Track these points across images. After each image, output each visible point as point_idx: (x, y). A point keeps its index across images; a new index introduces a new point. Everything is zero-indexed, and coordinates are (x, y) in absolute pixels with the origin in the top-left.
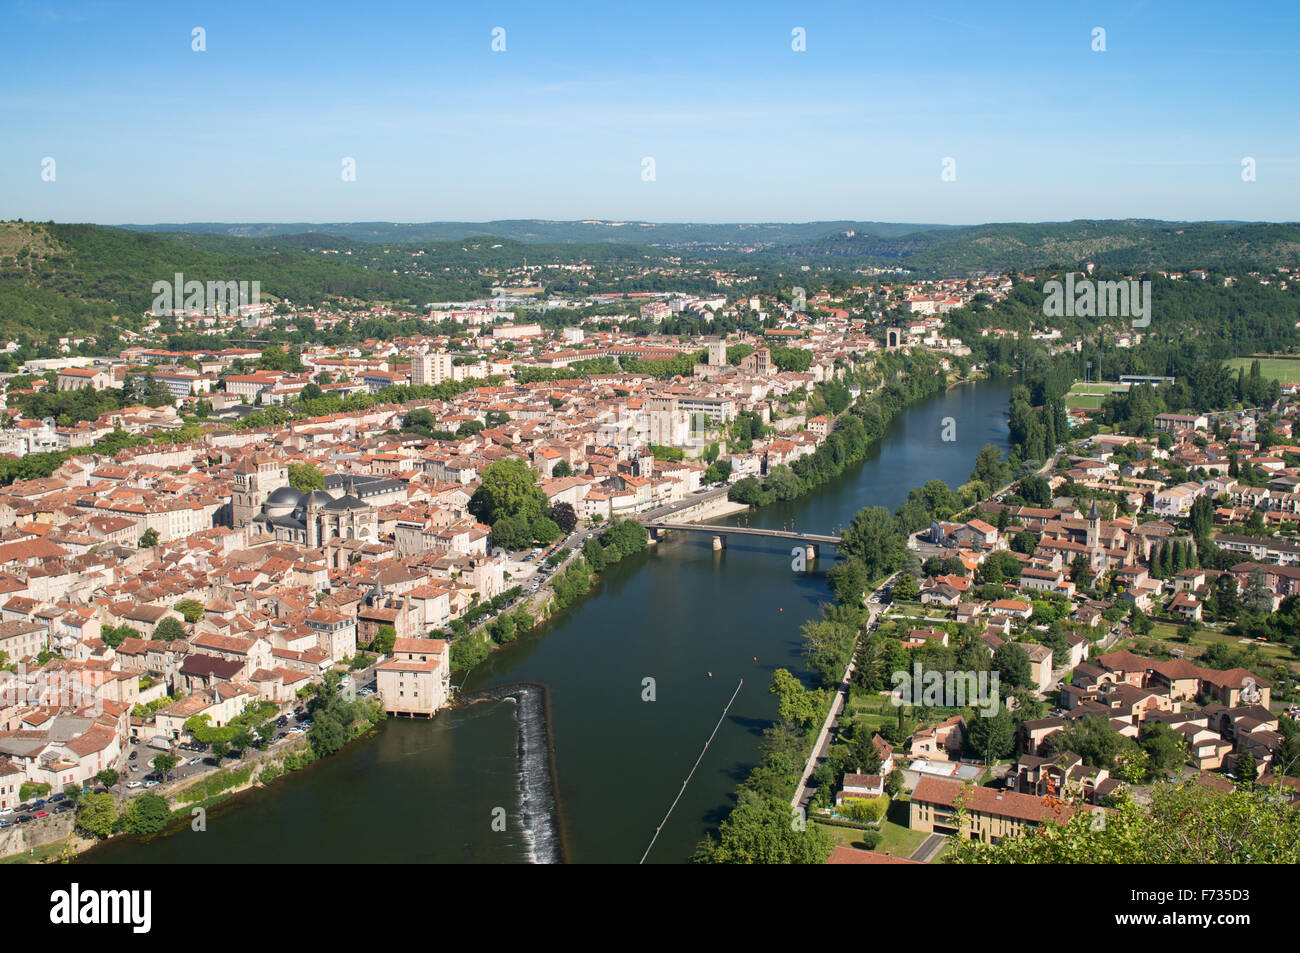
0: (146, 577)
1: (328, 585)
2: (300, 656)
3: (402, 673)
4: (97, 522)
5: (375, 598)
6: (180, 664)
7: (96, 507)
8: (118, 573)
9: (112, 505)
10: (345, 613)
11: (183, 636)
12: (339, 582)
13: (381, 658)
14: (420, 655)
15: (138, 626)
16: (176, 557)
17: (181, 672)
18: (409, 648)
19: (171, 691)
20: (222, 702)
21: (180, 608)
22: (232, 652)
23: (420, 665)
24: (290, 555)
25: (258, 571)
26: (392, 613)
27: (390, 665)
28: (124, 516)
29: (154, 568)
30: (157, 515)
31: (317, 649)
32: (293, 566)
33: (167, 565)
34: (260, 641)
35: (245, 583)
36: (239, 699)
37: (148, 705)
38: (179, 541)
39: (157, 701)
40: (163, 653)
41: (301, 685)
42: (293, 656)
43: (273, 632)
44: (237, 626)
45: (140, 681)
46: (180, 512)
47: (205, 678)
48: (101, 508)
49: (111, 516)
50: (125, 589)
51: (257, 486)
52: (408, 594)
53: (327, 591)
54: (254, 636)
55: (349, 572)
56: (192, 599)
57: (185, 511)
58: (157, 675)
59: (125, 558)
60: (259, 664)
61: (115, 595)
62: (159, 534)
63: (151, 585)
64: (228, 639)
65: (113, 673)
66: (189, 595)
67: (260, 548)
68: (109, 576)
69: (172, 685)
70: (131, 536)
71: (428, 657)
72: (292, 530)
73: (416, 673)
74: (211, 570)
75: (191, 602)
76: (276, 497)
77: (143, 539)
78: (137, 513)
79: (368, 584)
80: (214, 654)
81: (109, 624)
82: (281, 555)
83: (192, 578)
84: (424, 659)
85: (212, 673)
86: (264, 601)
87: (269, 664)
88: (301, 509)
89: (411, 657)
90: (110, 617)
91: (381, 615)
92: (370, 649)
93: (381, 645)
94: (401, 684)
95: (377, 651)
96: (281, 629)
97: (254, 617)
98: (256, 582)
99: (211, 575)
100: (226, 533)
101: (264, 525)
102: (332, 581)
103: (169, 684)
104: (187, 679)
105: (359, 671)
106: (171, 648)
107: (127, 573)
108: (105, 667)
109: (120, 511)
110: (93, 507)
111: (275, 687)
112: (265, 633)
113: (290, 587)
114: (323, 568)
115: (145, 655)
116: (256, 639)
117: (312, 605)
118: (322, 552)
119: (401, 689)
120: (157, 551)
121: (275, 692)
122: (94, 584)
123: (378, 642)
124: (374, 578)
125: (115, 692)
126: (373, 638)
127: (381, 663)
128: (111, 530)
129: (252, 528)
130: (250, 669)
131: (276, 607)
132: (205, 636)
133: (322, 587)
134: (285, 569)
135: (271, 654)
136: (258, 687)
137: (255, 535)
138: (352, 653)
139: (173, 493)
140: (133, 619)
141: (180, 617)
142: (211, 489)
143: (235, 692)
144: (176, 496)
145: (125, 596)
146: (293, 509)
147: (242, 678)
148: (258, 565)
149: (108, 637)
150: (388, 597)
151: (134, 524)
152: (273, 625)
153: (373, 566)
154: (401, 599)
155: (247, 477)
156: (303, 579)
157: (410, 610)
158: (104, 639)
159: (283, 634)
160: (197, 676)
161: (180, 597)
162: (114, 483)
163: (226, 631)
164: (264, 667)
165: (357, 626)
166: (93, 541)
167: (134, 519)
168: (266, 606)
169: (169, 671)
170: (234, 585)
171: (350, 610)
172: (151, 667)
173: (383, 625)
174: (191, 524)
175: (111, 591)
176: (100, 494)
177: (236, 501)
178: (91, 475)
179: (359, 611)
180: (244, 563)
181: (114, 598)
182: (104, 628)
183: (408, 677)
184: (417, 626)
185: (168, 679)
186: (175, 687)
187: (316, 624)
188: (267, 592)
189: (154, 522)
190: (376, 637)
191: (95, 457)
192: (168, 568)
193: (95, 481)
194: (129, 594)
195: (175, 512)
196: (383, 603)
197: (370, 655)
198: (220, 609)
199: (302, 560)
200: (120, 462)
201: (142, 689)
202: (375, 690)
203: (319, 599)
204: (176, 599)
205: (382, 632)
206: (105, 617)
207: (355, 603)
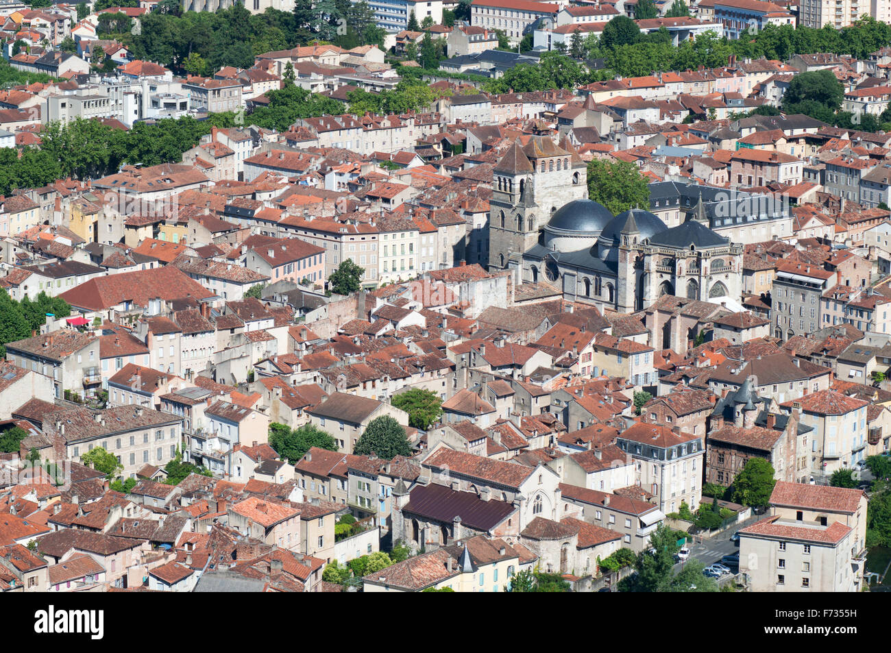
0: (342, 344)
1: (654, 380)
2: (608, 500)
3: (783, 543)
4: (259, 244)
5: (739, 408)
6: (405, 500)
7: (258, 220)
8: (296, 335)
9: (284, 217)
10: (685, 430)
11: (406, 450)
12: (673, 376)
13: (745, 515)
14: (817, 514)
15: (331, 428)
16: (395, 314)
17: (406, 512)
18: (797, 500)
19: (386, 543)
20: (475, 569)
21: (404, 401)
22: (493, 485)
23: (816, 531)
24: (589, 322)
25: (534, 346)
26: (767, 436)
27: (763, 527)
28: (301, 236)
29: (357, 331)
30: (358, 238)
31: (636, 490)
32: (593, 342)
33: (379, 326)
34: (541, 469)
35: (512, 366)
36: (503, 566)
37: (348, 564)
38: (400, 286)
39: (364, 560)
40: (374, 479)
41: (607, 551)
42: (594, 499)
43: (561, 455)
44: (498, 439)
45: (336, 523)
46: (399, 234)
47: (447, 527)
48: (265, 221)
49: (281, 236)
50: (309, 365)
51: (533, 196)
52: (796, 405)
53: (652, 390)
54: (532, 461)
55: (692, 359)
56: (420, 387)
57: (407, 234)
58: (363, 514)
59: (307, 310)
60: (538, 508)
61: (292, 373)
62: (362, 271)
63: (352, 359)
64: (486, 462)
65: (294, 505)
66: (417, 381)
67: (534, 307)
68: (281, 341)
69: (389, 535)
70: (318, 271)
71: (831, 518)
72: (592, 278)
73: (808, 545)
74: (453, 340)
75: (420, 392)
76: (565, 218)
77: (335, 279)
78: (326, 233)
79: (726, 383)
80: (461, 486)
81: (282, 423)
82: (574, 320)
83: (421, 353)
84: (824, 521)
85: (457, 518)
86: (544, 401)
87: (555, 509)
88: (610, 242)
89: (800, 517)
90: (284, 409)
91: (748, 439)
92: (727, 496)
93: (746, 492)
94: (782, 562)
95: (739, 501)
96: (573, 451)
97: (529, 427)
98: (530, 367)
99: (454, 349)
100: (478, 278)
101: (542, 266)
102: (662, 374)
103: (385, 531)
104: (416, 526)
105: (706, 535)
106: (389, 471)
107: (312, 337)
108: (280, 494)
109: (297, 228)
110: (251, 218)
111: (564, 552)
112: (548, 457)
113: (588, 377)
114: (646, 349)
115: (343, 479)
116: (535, 466)
117: (627, 412)
118: (644, 321)
119: (781, 572)
120: (363, 302)
121: (564, 560)
122: (256, 352)
123: (741, 486)
124: (738, 372)
125: (296, 539)
126: (732, 477)
127: (745, 524)
128: (282, 260)
129: (521, 271)
130: (524, 517)
131: (566, 412)
132: (448, 455)
133: (642, 383)
134: (580, 346)
135: (559, 494)
136: (536, 548)
137: (525, 282)
138: (695, 502)
139: (386, 200)
140: (323, 417)
141: (402, 418)
142: (452, 197)
143: (498, 554)
144: (392, 207)
145: (310, 375)
146: (596, 239)
147: (508, 531)
148: (534, 336)
149: (281, 444)
150: (761, 406)
151: (320, 251)
152: (561, 442)
153: (735, 352)
154: (786, 412)
155: (517, 179)
156: (609, 366)
157: (799, 433)
158: (275, 446)
159: (577, 459)
160: (434, 522)
161: (401, 383)
162: (285, 177)
163: (481, 449)
164: (546, 514)
165: (705, 455)
166: (251, 277)
167: (320, 243)
168: (548, 408)
169: (383, 510)
170: (493, 368)
171: (693, 426)
172: (352, 500)
173: (751, 457)
174: (414, 257)
175: (285, 365)
176: (263, 197)
177: (495, 222)
178: (246, 162)
179: (708, 429)
180: (509, 332)
181: (292, 378)
182: (274, 428)
183: (795, 552)
184: (809, 463)
185: (382, 521)
186: (394, 538)
187: (636, 446)
188: (549, 384)
189: (353, 250)
190: (739, 477)
191: (253, 132)
192: (381, 333)
193: (253, 173)
194: (316, 373)
195: (390, 235)
196: (752, 417)
197: (727, 507)
198: (469, 409)
199: (609, 331)
200: (295, 143)
201: (339, 537)
202: (735, 568)
203: (639, 402)
204: (394, 387)
205: (749, 469)
206: (276, 409)
207: (704, 415)
